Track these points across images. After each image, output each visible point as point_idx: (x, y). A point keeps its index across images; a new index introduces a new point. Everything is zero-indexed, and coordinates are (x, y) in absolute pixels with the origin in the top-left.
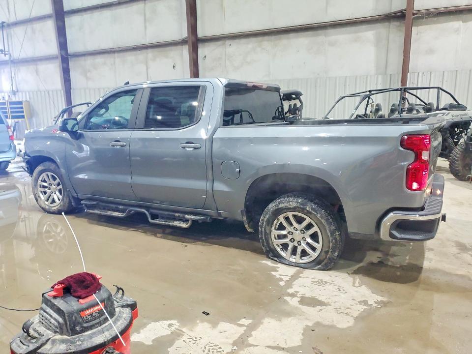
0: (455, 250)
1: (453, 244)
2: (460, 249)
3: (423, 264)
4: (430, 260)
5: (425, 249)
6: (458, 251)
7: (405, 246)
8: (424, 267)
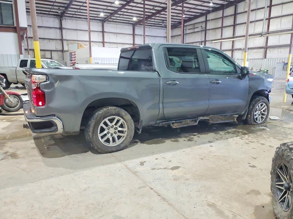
0: (19, 152)
1: (20, 156)
2: (16, 153)
3: (34, 141)
4: (31, 143)
5: (37, 148)
6: (16, 152)
7: (48, 145)
8: (33, 140)
